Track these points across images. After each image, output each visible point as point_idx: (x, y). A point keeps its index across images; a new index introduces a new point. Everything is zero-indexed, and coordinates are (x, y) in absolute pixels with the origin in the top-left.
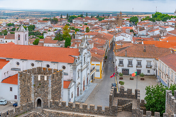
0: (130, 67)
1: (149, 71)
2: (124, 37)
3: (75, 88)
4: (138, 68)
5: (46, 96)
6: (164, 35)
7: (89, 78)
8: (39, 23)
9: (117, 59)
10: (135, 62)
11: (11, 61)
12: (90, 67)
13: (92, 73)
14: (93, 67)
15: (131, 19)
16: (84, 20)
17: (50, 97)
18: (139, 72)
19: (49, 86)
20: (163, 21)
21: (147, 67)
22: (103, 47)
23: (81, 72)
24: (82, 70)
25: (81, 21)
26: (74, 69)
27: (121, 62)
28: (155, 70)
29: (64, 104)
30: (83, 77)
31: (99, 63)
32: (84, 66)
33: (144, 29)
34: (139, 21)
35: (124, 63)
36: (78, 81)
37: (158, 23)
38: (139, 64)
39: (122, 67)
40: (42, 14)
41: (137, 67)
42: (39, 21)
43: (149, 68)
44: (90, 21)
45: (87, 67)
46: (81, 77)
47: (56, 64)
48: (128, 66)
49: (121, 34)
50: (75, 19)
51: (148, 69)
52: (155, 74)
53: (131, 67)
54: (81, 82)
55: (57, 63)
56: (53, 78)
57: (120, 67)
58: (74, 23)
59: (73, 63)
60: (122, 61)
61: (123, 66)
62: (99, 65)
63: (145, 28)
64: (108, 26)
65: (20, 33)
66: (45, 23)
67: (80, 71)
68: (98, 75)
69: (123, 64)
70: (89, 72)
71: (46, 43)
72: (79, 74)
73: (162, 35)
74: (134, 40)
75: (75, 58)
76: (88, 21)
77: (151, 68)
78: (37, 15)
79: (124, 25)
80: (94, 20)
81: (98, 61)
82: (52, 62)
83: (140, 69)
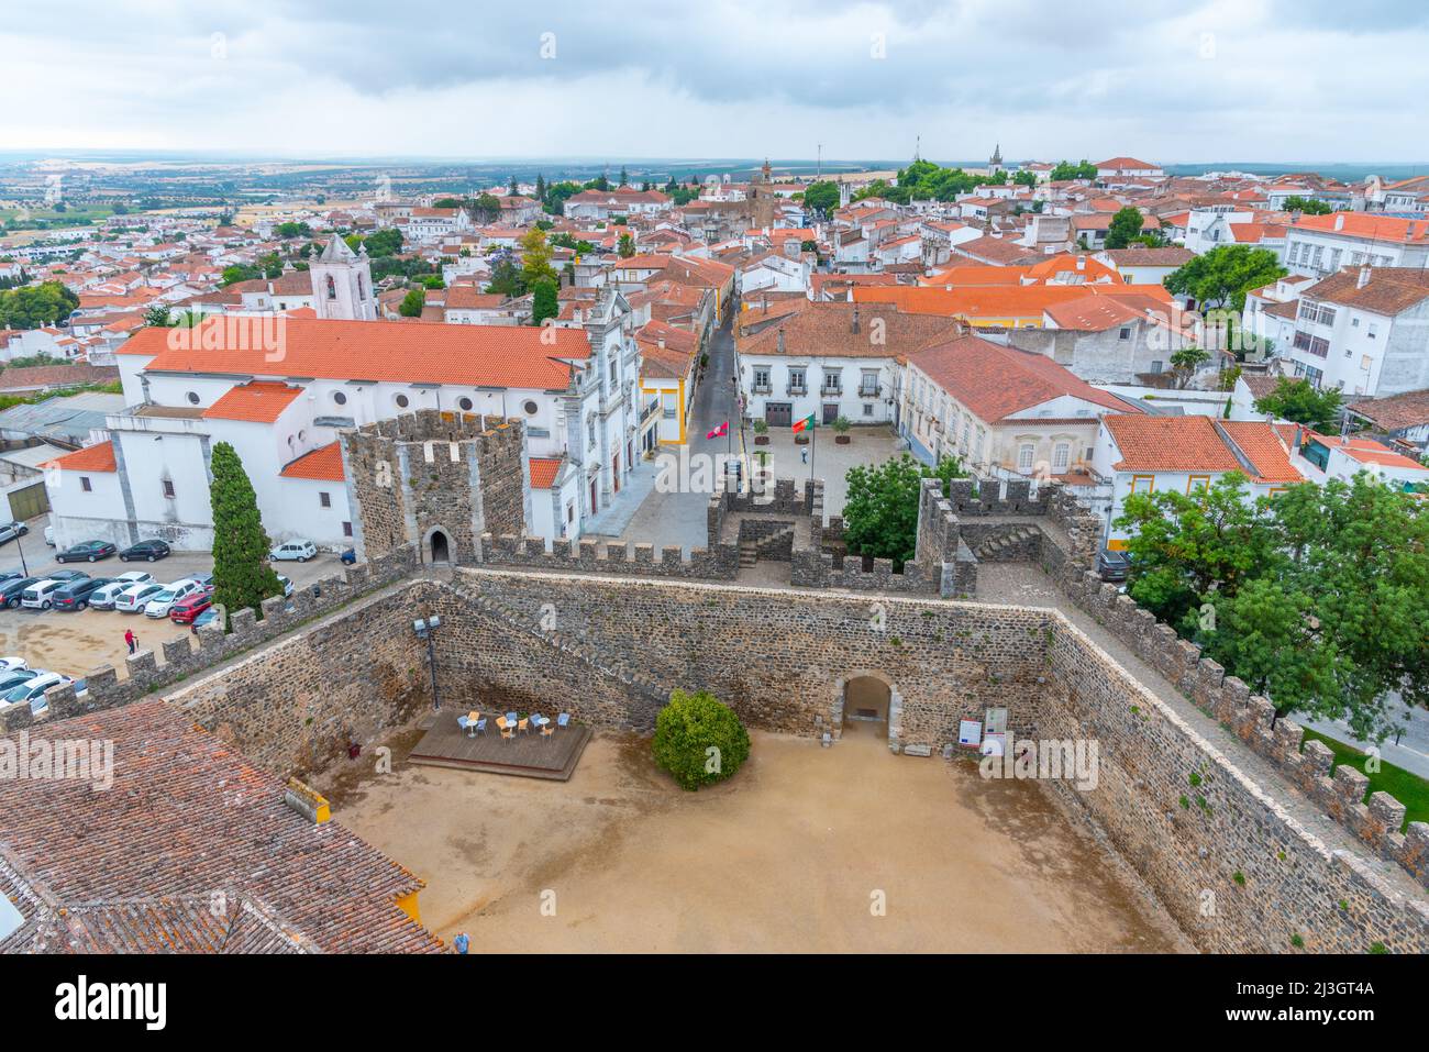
0: (797, 394)
1: (868, 409)
2: (775, 274)
3: (580, 485)
4: (827, 400)
5: (463, 519)
6: (940, 260)
7: (637, 442)
8: (419, 219)
9: (748, 365)
10: (815, 376)
11: (308, 388)
12: (640, 399)
13: (649, 424)
14: (649, 400)
15: (812, 196)
16: (613, 202)
17: (478, 522)
18: (830, 413)
19: (471, 484)
20: (941, 199)
21: (861, 394)
22: (689, 320)
23: (603, 421)
24: (603, 416)
25: (600, 208)
26: (573, 410)
27: (762, 378)
28: (891, 403)
29: (536, 547)
30: (610, 440)
31: (674, 384)
32: (613, 398)
33: (860, 238)
34: (844, 202)
35: (773, 379)
36: (590, 458)
37: (920, 210)
38: (832, 381)
39: (766, 398)
40: (428, 180)
41: (823, 394)
42: (419, 210)
43: (869, 395)
44: (638, 207)
45: (625, 401)
46: (604, 439)
47: (498, 397)
48: (789, 393)
49: (766, 261)
50: (574, 200)
51: (867, 401)
52: (893, 418)
53: (800, 397)
54: (604, 461)
55: (502, 389)
56: (486, 452)
57: (758, 396)
58: (568, 215)
59: (566, 389)
60: (765, 375)
61: (769, 392)
62: (675, 393)
63: (866, 235)
64: (713, 227)
65: (332, 270)
66: (447, 219)
67: (597, 420)
68: (670, 430)
69: (769, 386)
70: (633, 419)
71: (455, 308)
72: (592, 429)
73: (930, 262)
74: (818, 283)
75: (573, 369)
76: (631, 205)
77: (877, 394)
78: (406, 181)
79: (779, 220)
80: (656, 201)
81: (669, 375)
82: (481, 388)
83: (834, 400)
